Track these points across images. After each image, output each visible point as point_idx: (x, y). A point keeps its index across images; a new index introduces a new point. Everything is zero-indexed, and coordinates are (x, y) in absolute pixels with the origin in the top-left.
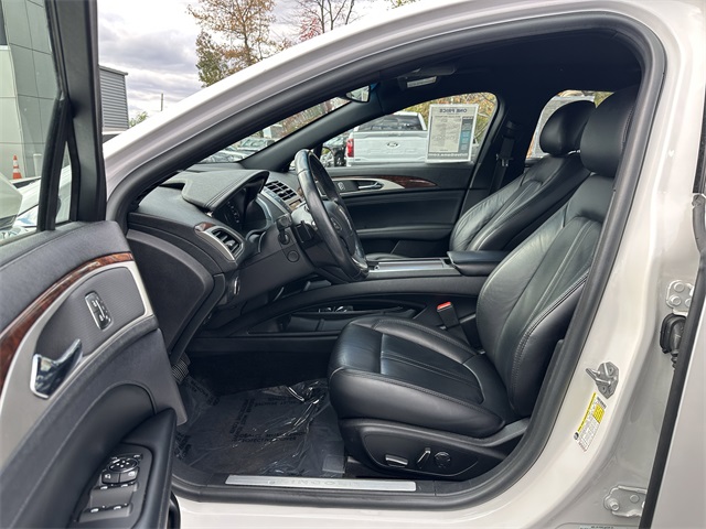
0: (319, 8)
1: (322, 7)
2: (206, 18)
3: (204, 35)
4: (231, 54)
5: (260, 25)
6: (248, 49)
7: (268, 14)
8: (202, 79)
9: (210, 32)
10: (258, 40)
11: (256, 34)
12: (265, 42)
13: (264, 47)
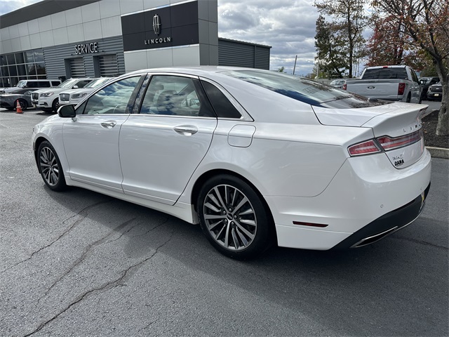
2: (325, 7)
3: (321, 18)
5: (358, 7)
6: (350, 23)
8: (317, 45)
9: (325, 16)
10: (356, 17)
11: (355, 14)
12: (361, 18)
13: (360, 21)
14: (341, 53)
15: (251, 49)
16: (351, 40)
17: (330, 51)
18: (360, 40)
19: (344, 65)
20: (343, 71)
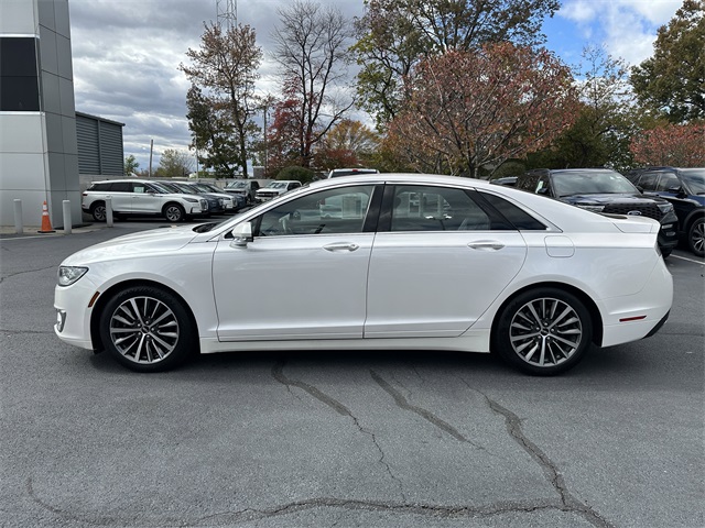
0: (300, 68)
1: (303, 67)
2: (197, 74)
3: (195, 89)
4: (219, 106)
5: (247, 82)
6: (235, 102)
7: (254, 72)
8: (192, 128)
9: (200, 87)
10: (244, 94)
11: (243, 90)
12: (251, 97)
13: (250, 101)
14: (229, 143)
15: (92, 125)
16: (241, 126)
17: (213, 138)
18: (252, 127)
19: (234, 160)
20: (236, 169)
